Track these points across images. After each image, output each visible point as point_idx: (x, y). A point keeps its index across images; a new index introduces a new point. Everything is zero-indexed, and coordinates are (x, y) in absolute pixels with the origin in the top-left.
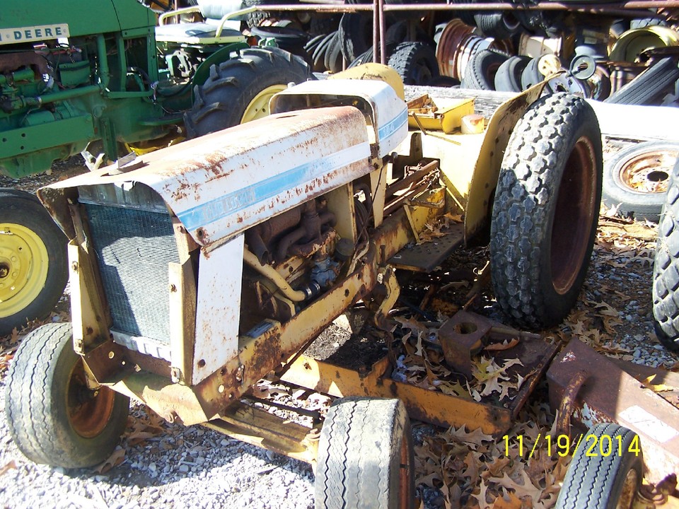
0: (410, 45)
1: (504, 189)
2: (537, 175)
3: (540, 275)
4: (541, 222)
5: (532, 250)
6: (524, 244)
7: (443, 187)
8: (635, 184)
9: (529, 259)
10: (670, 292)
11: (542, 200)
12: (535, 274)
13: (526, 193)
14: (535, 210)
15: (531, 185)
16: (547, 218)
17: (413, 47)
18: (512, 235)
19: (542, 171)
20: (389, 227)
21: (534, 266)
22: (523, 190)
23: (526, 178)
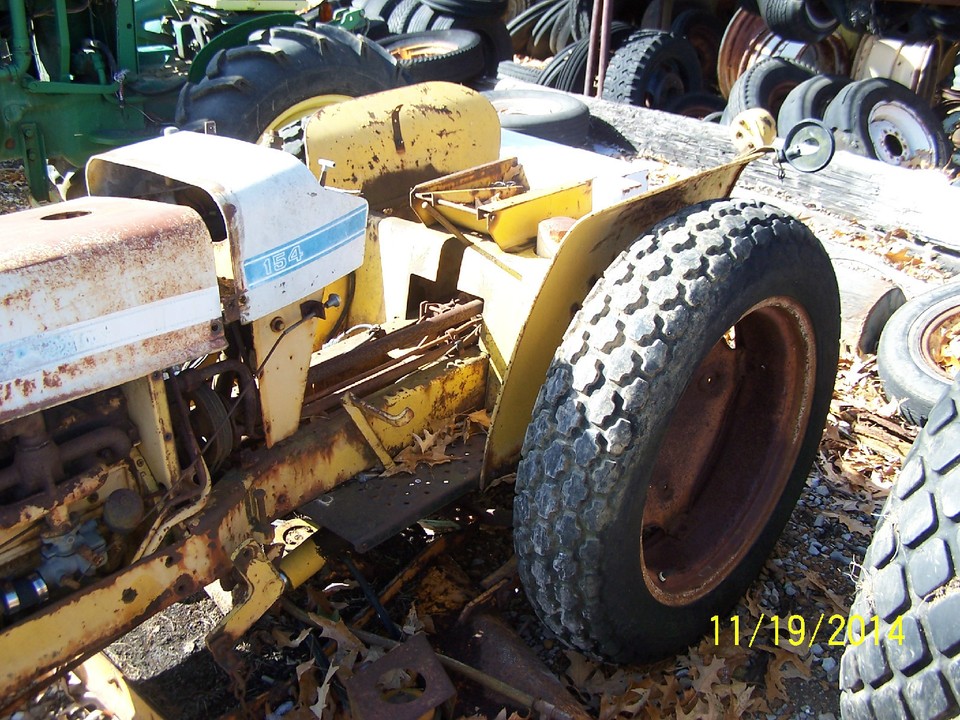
0: (652, 36)
1: (545, 405)
2: (616, 387)
3: (601, 589)
4: (606, 490)
5: (584, 542)
6: (566, 527)
7: (483, 355)
8: (948, 358)
9: (575, 558)
10: (867, 687)
11: (614, 444)
12: (589, 587)
13: (584, 423)
14: (598, 460)
15: (597, 407)
16: (626, 481)
17: (656, 38)
18: (545, 505)
19: (625, 380)
20: (309, 442)
21: (587, 572)
22: (578, 415)
23: (590, 389)
